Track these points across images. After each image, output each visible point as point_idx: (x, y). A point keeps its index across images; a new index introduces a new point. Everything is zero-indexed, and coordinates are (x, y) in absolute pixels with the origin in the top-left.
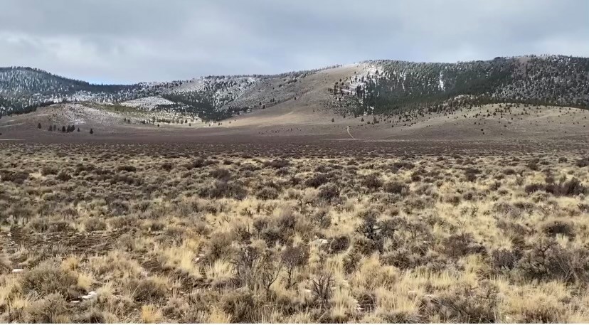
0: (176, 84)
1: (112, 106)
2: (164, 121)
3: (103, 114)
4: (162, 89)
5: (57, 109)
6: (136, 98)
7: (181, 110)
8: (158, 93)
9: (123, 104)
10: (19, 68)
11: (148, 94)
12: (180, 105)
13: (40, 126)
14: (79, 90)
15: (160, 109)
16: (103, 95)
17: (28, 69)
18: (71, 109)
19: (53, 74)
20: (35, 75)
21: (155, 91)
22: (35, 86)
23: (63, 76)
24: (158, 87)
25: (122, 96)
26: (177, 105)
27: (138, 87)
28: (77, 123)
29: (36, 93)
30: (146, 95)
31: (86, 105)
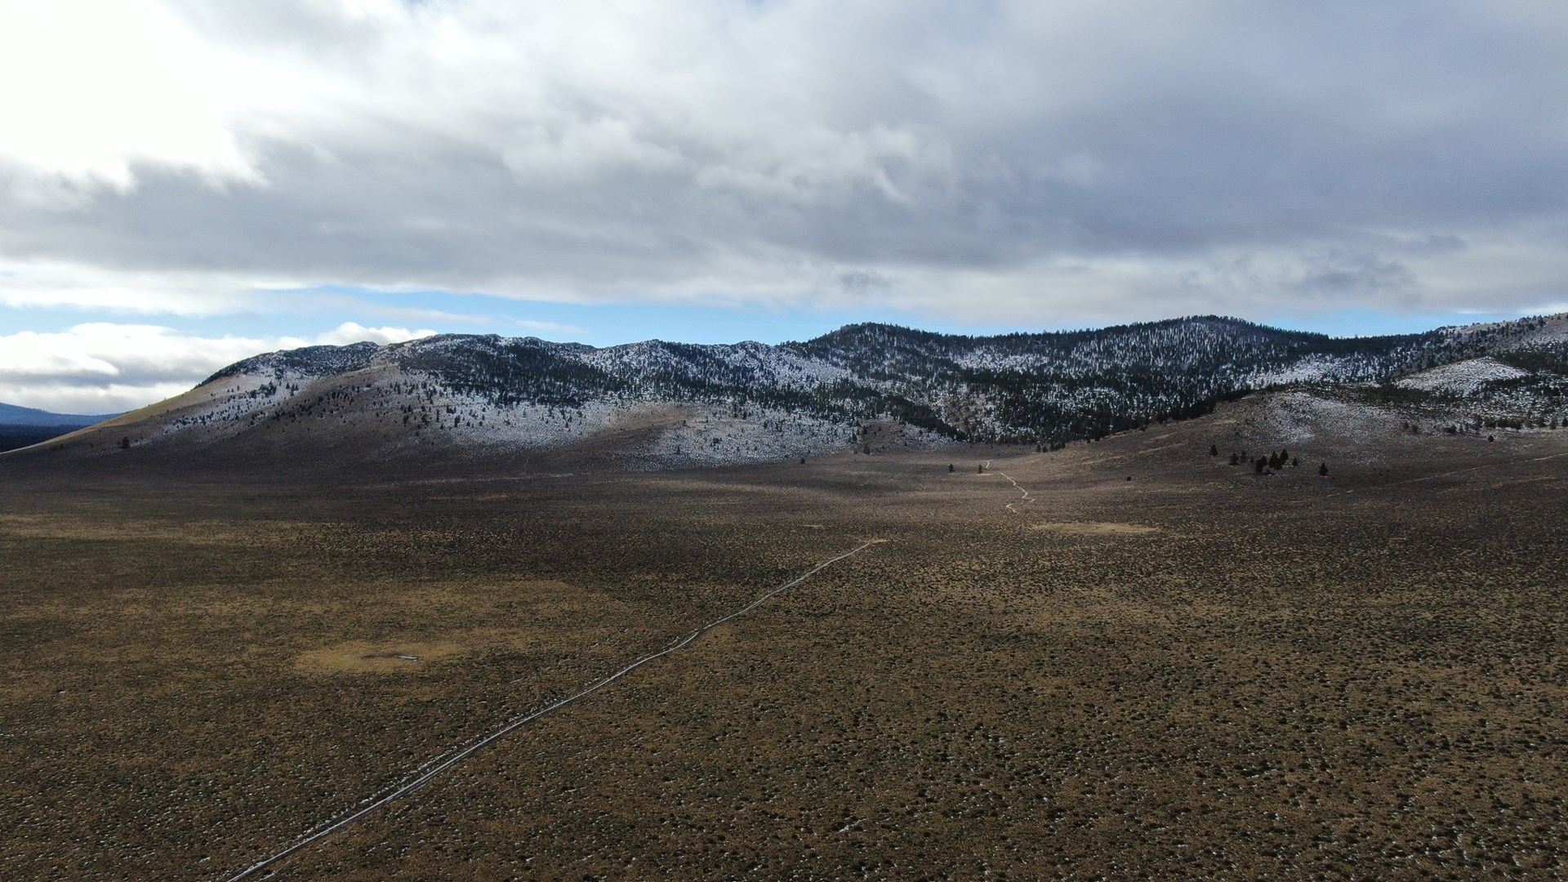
0: (1529, 326)
1: (1375, 391)
2: (1504, 423)
3: (1355, 413)
4: (1493, 340)
5: (1256, 408)
6: (1432, 365)
7: (1547, 389)
8: (1483, 349)
9: (1401, 384)
10: (1195, 318)
11: (1460, 351)
12: (1544, 379)
13: (1214, 452)
14: (1308, 353)
15: (1493, 390)
16: (1357, 360)
17: (1212, 318)
18: (1285, 406)
19: (1258, 324)
20: (1225, 327)
21: (1478, 343)
22: (1222, 350)
23: (1277, 327)
24: (1484, 334)
25: (1399, 360)
26: (1535, 380)
27: (1436, 336)
28: (1295, 440)
29: (1225, 363)
30: (1455, 354)
31: (1317, 394)
